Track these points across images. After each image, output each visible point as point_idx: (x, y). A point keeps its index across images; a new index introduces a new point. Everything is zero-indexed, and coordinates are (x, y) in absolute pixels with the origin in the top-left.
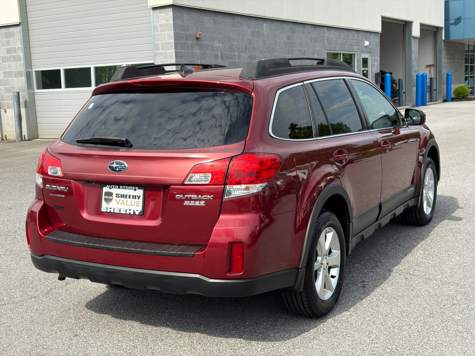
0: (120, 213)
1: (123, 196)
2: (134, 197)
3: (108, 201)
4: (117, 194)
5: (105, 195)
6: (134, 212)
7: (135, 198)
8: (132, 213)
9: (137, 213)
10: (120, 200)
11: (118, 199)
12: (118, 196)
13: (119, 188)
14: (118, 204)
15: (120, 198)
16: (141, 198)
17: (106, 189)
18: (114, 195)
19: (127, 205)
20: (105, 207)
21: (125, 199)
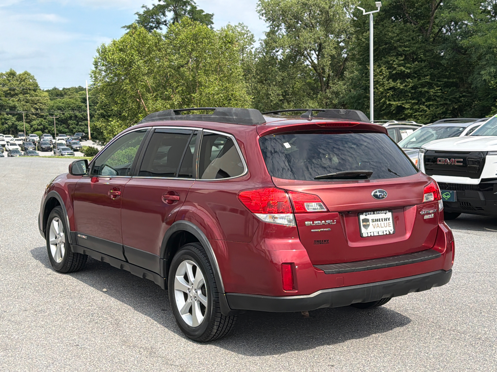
0: (379, 235)
1: (377, 220)
2: (386, 219)
3: (366, 226)
4: (372, 220)
5: (363, 222)
6: (389, 232)
7: (387, 221)
8: (388, 233)
9: (392, 233)
10: (375, 224)
11: (374, 223)
12: (373, 220)
13: (374, 214)
14: (374, 228)
15: (375, 222)
16: (391, 220)
17: (362, 217)
18: (370, 221)
19: (381, 227)
20: (365, 232)
21: (379, 223)
